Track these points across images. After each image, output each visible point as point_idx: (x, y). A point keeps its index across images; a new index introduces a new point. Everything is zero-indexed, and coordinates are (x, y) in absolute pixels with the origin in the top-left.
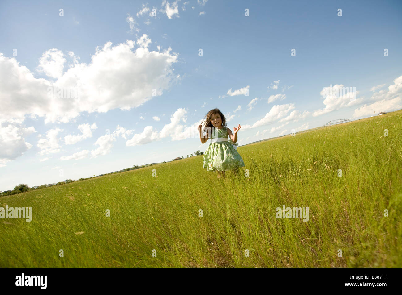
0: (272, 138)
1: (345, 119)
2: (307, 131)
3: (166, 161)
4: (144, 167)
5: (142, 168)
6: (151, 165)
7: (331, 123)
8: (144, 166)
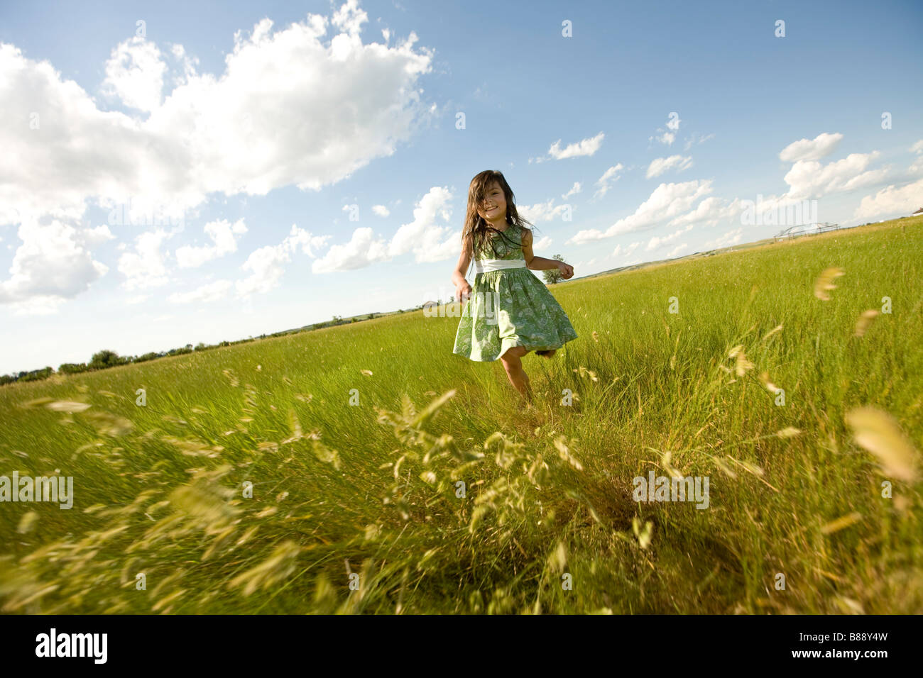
0: (650, 263)
1: (827, 223)
2: (734, 248)
3: (402, 310)
4: (355, 320)
5: (350, 322)
6: (371, 317)
7: (793, 231)
8: (356, 318)
